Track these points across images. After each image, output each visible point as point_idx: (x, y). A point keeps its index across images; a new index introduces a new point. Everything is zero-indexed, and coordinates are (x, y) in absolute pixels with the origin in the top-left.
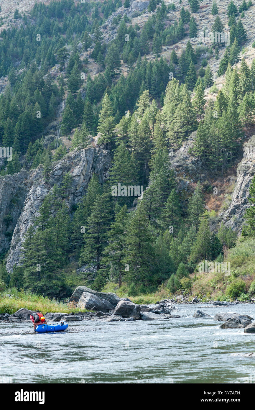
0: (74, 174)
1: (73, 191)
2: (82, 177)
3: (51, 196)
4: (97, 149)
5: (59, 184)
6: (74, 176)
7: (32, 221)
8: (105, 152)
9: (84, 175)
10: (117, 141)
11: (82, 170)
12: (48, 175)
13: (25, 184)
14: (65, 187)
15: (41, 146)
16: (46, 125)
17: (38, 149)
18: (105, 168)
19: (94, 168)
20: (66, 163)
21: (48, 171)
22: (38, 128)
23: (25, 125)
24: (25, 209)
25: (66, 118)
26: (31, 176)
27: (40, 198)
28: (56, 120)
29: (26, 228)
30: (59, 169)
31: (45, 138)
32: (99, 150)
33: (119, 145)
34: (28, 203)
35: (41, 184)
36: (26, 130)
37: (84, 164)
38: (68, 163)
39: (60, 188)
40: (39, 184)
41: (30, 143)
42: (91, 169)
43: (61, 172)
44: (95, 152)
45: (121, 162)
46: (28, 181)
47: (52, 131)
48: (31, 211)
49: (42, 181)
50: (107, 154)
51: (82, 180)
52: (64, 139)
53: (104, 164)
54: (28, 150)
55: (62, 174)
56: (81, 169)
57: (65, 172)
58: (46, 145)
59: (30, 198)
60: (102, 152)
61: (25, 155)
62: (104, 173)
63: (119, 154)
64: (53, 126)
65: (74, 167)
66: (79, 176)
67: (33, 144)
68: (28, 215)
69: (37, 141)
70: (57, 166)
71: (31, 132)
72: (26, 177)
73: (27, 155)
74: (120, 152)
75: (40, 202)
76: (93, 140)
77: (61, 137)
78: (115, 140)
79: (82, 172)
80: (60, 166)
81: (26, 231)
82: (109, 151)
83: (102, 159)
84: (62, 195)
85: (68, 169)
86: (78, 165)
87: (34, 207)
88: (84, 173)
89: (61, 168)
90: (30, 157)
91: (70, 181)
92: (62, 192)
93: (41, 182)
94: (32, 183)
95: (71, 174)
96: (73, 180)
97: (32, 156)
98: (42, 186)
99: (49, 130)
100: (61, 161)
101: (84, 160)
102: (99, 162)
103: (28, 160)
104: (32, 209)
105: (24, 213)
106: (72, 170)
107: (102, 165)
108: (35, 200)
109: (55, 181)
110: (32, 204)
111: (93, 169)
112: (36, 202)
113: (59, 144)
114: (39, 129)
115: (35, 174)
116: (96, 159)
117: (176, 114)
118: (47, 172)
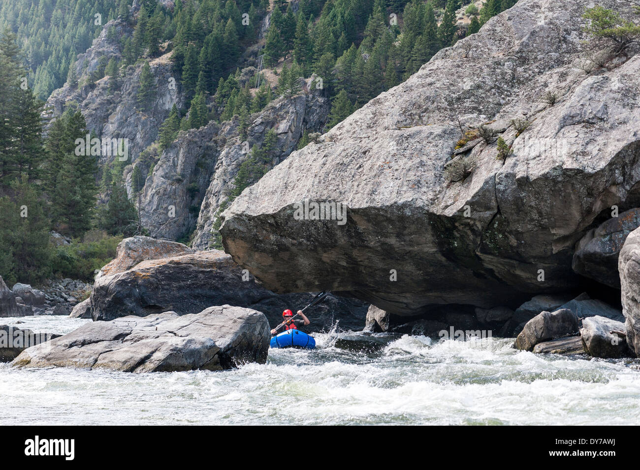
0: (280, 131)
1: (278, 154)
2: (290, 134)
3: (250, 160)
4: (311, 96)
5: (260, 143)
6: (280, 134)
7: (225, 193)
8: (321, 100)
9: (292, 132)
10: (337, 86)
11: (290, 126)
12: (245, 132)
13: (215, 142)
14: (267, 148)
15: (236, 83)
16: (243, 50)
17: (232, 88)
18: (321, 122)
19: (307, 123)
20: (269, 116)
21: (245, 126)
22: (232, 55)
23: (213, 52)
24: (216, 177)
25: (271, 43)
26: (223, 131)
27: (235, 163)
28: (257, 43)
29: (217, 202)
30: (260, 124)
31: (241, 72)
32: (313, 98)
33: (339, 90)
34: (220, 169)
35: (237, 144)
36: (215, 58)
37: (293, 117)
38: (272, 116)
39: (261, 150)
40: (234, 144)
41: (222, 79)
42: (302, 124)
43: (263, 128)
44: (307, 101)
45: (341, 116)
46: (219, 138)
47: (251, 59)
48: (224, 180)
49: (238, 140)
50: (323, 103)
51: (290, 138)
52: (268, 73)
53: (320, 117)
54: (218, 89)
55: (264, 130)
56: (289, 124)
57: (268, 128)
58: (244, 82)
59: (222, 163)
60: (317, 101)
61: (214, 95)
62: (319, 129)
63: (338, 105)
64: (252, 52)
65: (279, 121)
66: (286, 133)
67: (225, 80)
68: (220, 185)
69: (231, 77)
70: (257, 119)
71: (222, 61)
72: (216, 131)
73: (217, 95)
74: (340, 103)
75: (236, 168)
76: (306, 84)
77: (264, 70)
78: (334, 85)
79: (289, 128)
80: (261, 120)
81: (217, 206)
82: (326, 99)
83: (316, 110)
84: (264, 158)
85: (272, 123)
86: (285, 118)
87: (228, 174)
88: (293, 129)
89: (262, 123)
90: (221, 99)
91: (274, 140)
92: (264, 155)
93: (236, 141)
94: (224, 141)
95: (275, 131)
96: (278, 139)
97: (224, 97)
98: (237, 147)
99: (247, 58)
100: (263, 113)
101: (292, 112)
102: (313, 114)
103: (219, 103)
104: (224, 177)
105: (215, 182)
106: (276, 125)
107: (316, 117)
108: (229, 165)
109: (256, 141)
110: (225, 172)
111: (304, 123)
112: (230, 168)
113: (262, 80)
114: (233, 57)
115: (228, 127)
116: (308, 110)
117: (414, 50)
118: (244, 128)
